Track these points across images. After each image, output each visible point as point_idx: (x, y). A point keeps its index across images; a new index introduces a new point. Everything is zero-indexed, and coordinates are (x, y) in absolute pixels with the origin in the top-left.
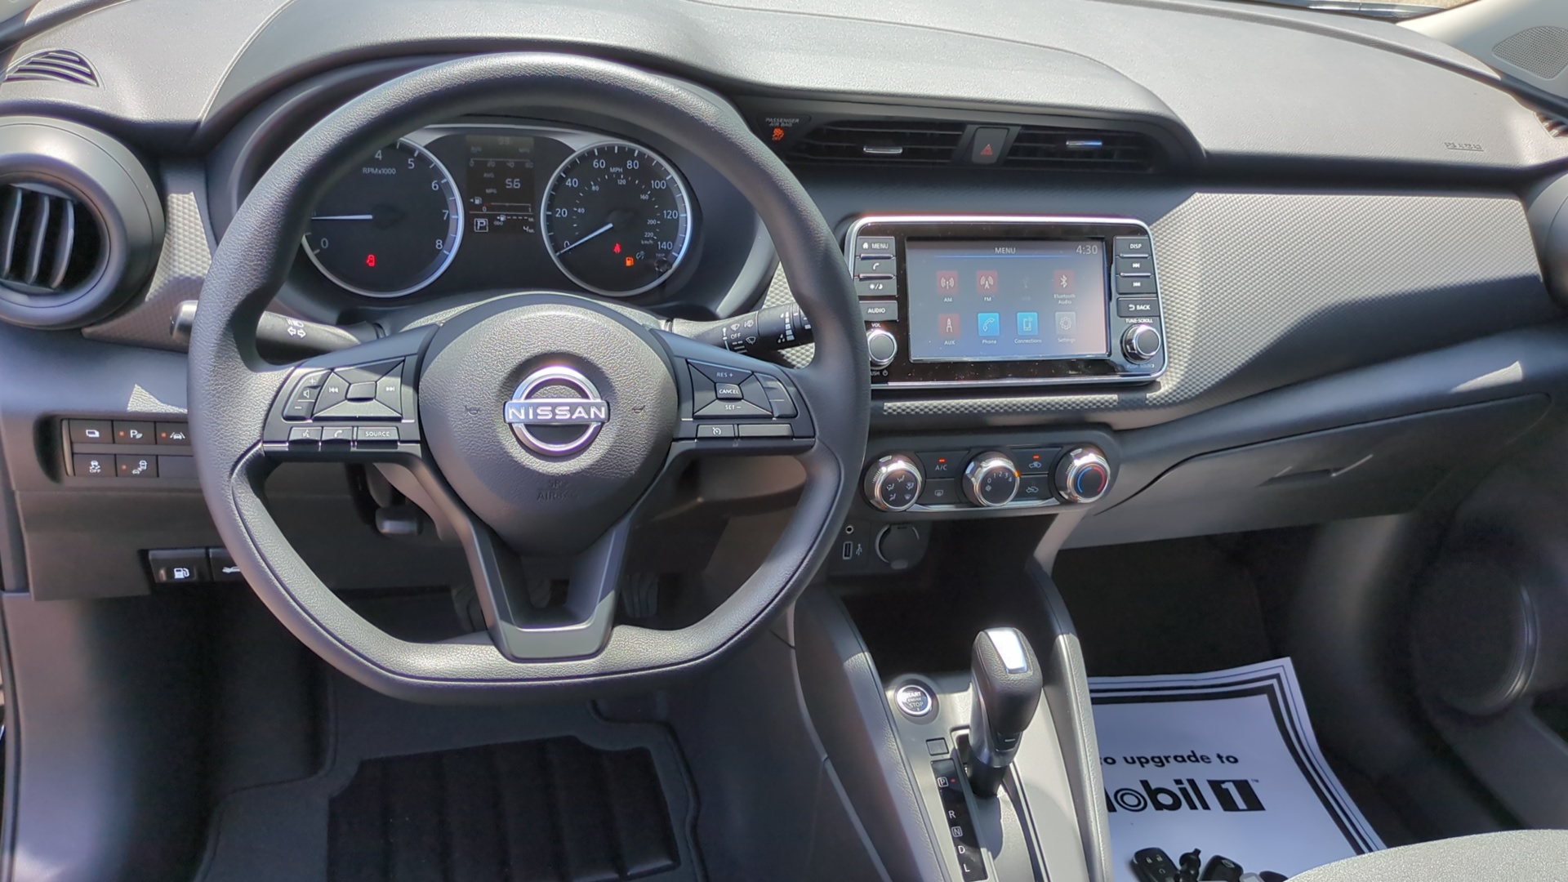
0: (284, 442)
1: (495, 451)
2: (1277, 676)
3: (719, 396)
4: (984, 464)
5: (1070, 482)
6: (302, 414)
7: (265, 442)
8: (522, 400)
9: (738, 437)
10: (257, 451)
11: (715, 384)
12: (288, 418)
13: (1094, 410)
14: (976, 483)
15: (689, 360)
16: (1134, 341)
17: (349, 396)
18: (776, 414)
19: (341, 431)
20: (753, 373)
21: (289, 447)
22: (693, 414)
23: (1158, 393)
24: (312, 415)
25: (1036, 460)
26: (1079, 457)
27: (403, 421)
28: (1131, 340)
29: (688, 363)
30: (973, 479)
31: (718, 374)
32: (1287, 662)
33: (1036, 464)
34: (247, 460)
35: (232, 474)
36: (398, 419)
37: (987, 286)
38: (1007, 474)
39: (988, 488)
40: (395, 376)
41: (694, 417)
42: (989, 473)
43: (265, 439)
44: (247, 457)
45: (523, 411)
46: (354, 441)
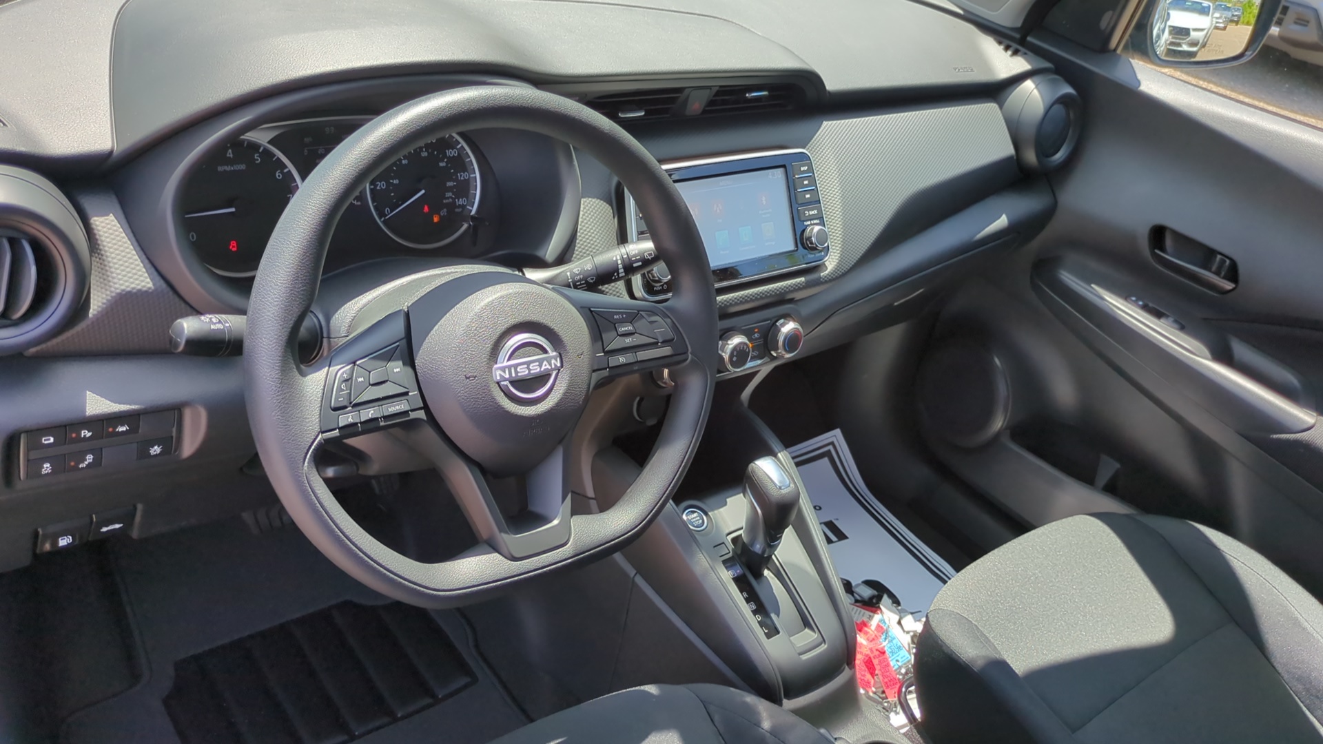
0: (335, 429)
1: (491, 406)
2: (832, 443)
3: (619, 333)
4: (729, 342)
5: (780, 343)
6: (345, 403)
7: (323, 432)
8: (505, 364)
9: (637, 362)
10: (318, 442)
11: (615, 324)
12: (335, 409)
13: (791, 292)
14: (726, 356)
15: (592, 309)
16: (813, 238)
17: (371, 383)
18: (660, 341)
19: (372, 412)
20: (638, 311)
21: (339, 431)
22: (604, 349)
23: (827, 272)
24: (351, 403)
25: (756, 332)
26: (783, 325)
27: (410, 394)
28: (811, 237)
29: (591, 311)
30: (723, 354)
31: (615, 317)
32: (838, 432)
33: (756, 335)
34: (314, 449)
35: (304, 463)
36: (406, 394)
37: (718, 211)
38: (745, 347)
39: (735, 359)
40: (396, 360)
41: (604, 351)
42: (735, 349)
43: (323, 430)
44: (313, 447)
45: (507, 372)
46: (381, 418)
